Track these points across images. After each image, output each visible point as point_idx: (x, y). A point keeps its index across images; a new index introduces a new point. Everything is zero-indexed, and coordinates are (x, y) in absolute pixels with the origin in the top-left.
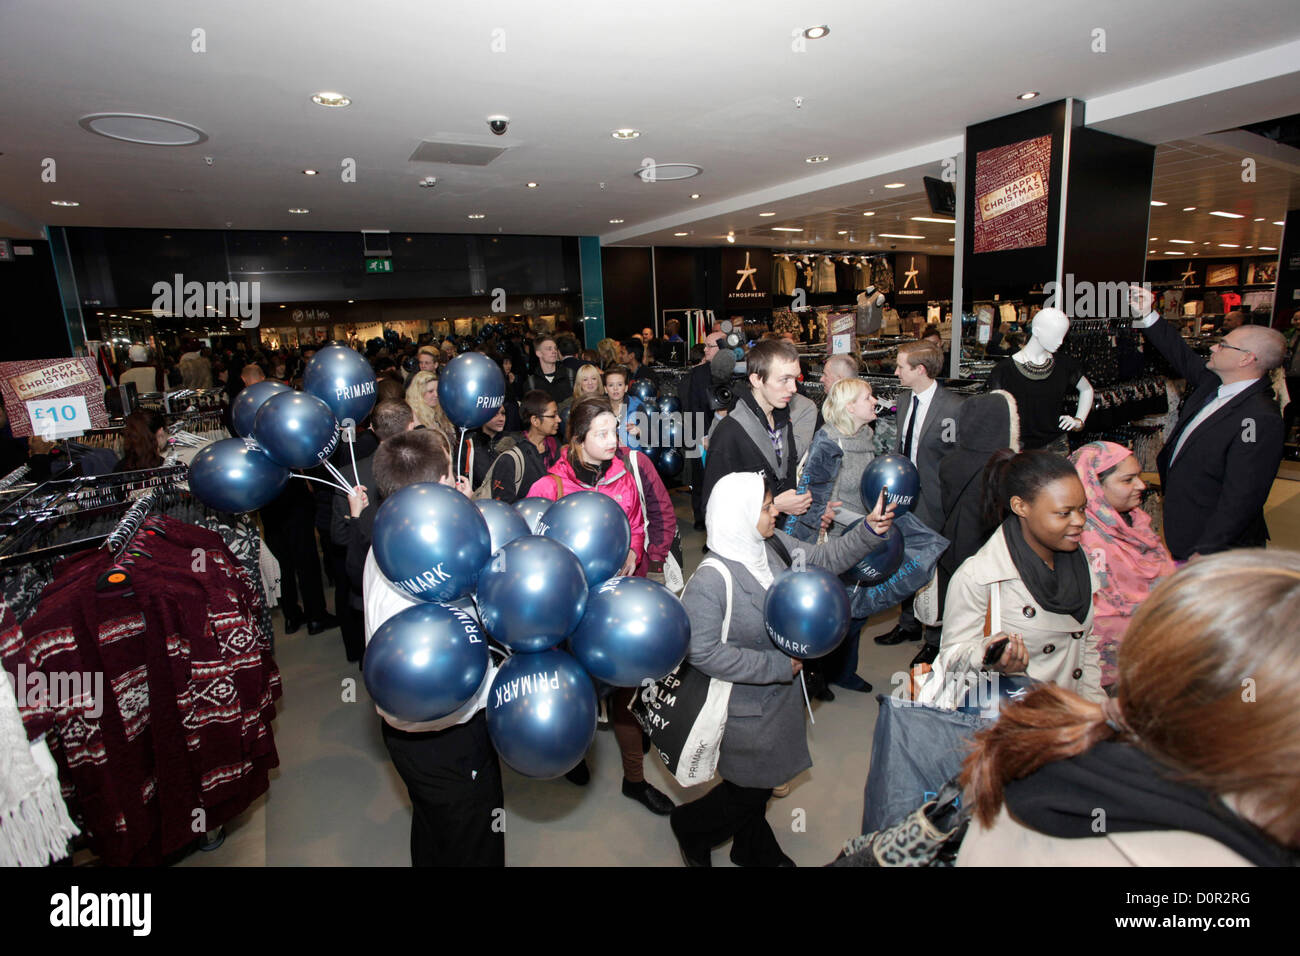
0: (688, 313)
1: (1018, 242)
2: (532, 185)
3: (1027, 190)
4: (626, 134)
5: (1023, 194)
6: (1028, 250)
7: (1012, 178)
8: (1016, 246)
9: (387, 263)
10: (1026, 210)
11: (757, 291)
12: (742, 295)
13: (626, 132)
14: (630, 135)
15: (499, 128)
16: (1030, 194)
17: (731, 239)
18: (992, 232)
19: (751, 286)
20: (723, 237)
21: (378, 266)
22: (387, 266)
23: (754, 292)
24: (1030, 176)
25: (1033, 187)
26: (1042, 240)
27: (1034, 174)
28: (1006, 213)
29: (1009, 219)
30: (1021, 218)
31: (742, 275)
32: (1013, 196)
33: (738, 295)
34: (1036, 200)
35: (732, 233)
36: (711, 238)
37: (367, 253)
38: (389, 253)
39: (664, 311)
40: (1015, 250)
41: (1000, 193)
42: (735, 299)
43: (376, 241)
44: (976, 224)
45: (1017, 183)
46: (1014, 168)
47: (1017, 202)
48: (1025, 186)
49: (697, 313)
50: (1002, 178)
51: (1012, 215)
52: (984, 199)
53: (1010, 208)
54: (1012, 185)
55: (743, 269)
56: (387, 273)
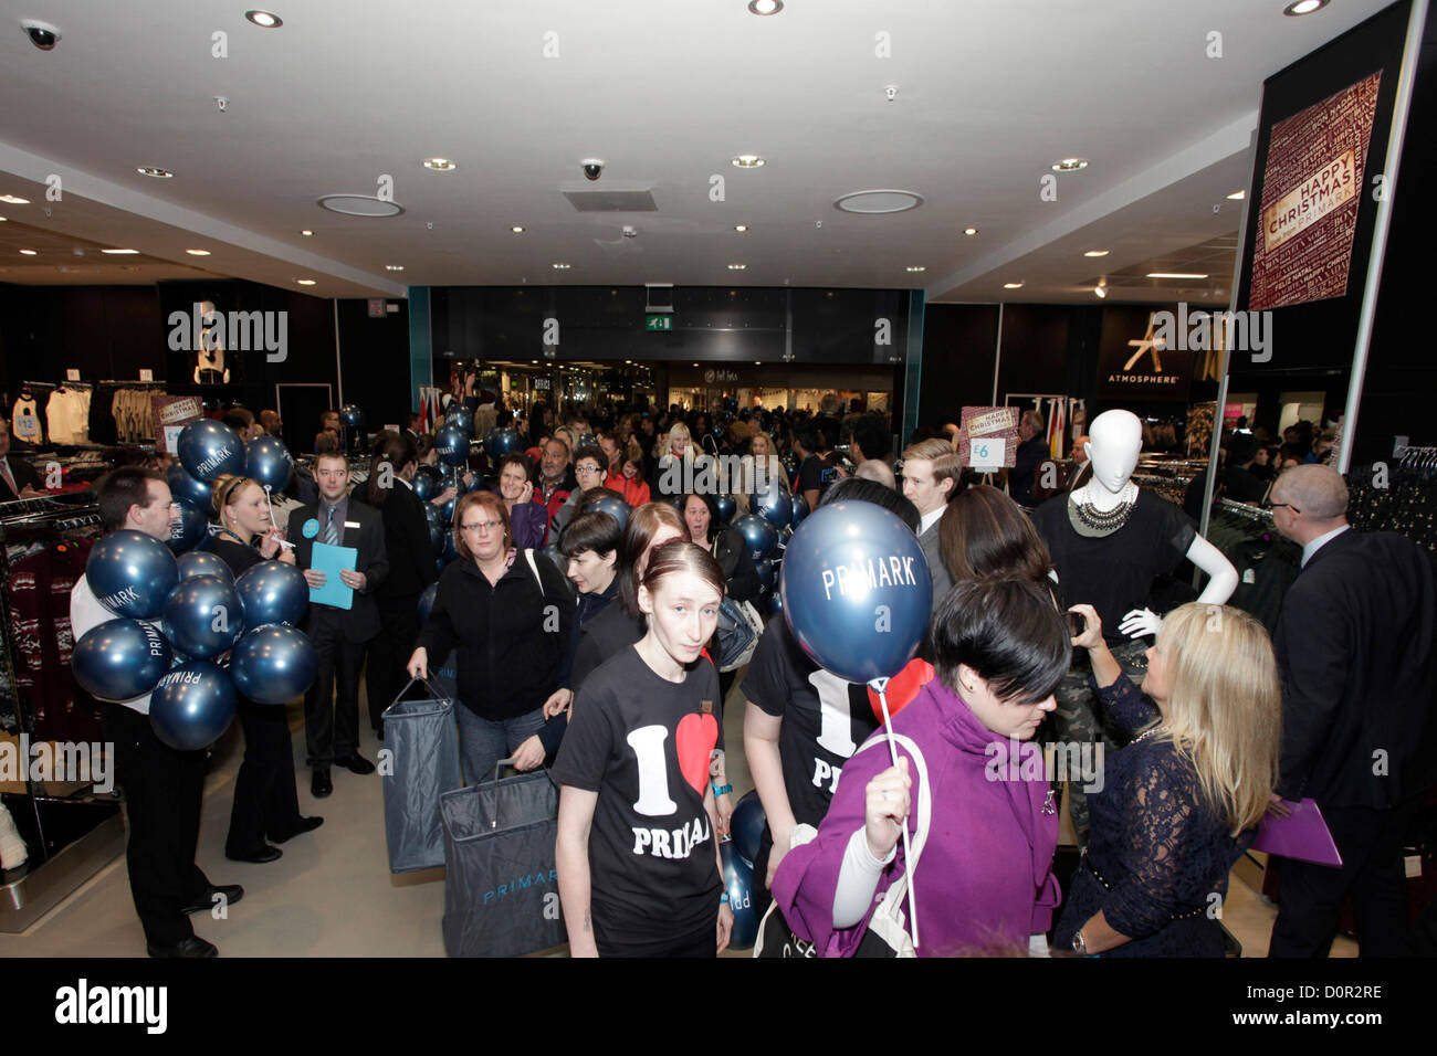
0: (1038, 401)
1: (1306, 290)
2: (741, 229)
3: (1331, 188)
4: (748, 162)
5: (1325, 197)
6: (1321, 303)
7: (1313, 168)
8: (1304, 299)
9: (667, 321)
10: (1325, 226)
11: (1162, 374)
12: (1133, 379)
13: (748, 159)
14: (754, 163)
15: (593, 173)
16: (1333, 196)
17: (1100, 293)
18: (1275, 273)
19: (1152, 366)
20: (1089, 289)
21: (658, 322)
22: (667, 323)
23: (1157, 375)
24: (1338, 161)
25: (1341, 181)
26: (1341, 285)
27: (1343, 157)
28: (1296, 237)
29: (1301, 247)
30: (1318, 243)
31: (1137, 348)
32: (1310, 202)
33: (1125, 378)
34: (1341, 207)
35: (1102, 284)
36: (1073, 291)
37: (649, 309)
38: (670, 309)
39: (1007, 396)
40: (1302, 305)
41: (1293, 199)
42: (1121, 383)
43: (660, 296)
44: (1257, 257)
45: (1319, 176)
46: (1318, 147)
47: (1316, 213)
48: (1330, 181)
49: (1052, 403)
50: (1299, 170)
51: (1305, 237)
52: (1271, 211)
53: (1305, 225)
54: (1311, 182)
55: (1141, 338)
56: (667, 331)
